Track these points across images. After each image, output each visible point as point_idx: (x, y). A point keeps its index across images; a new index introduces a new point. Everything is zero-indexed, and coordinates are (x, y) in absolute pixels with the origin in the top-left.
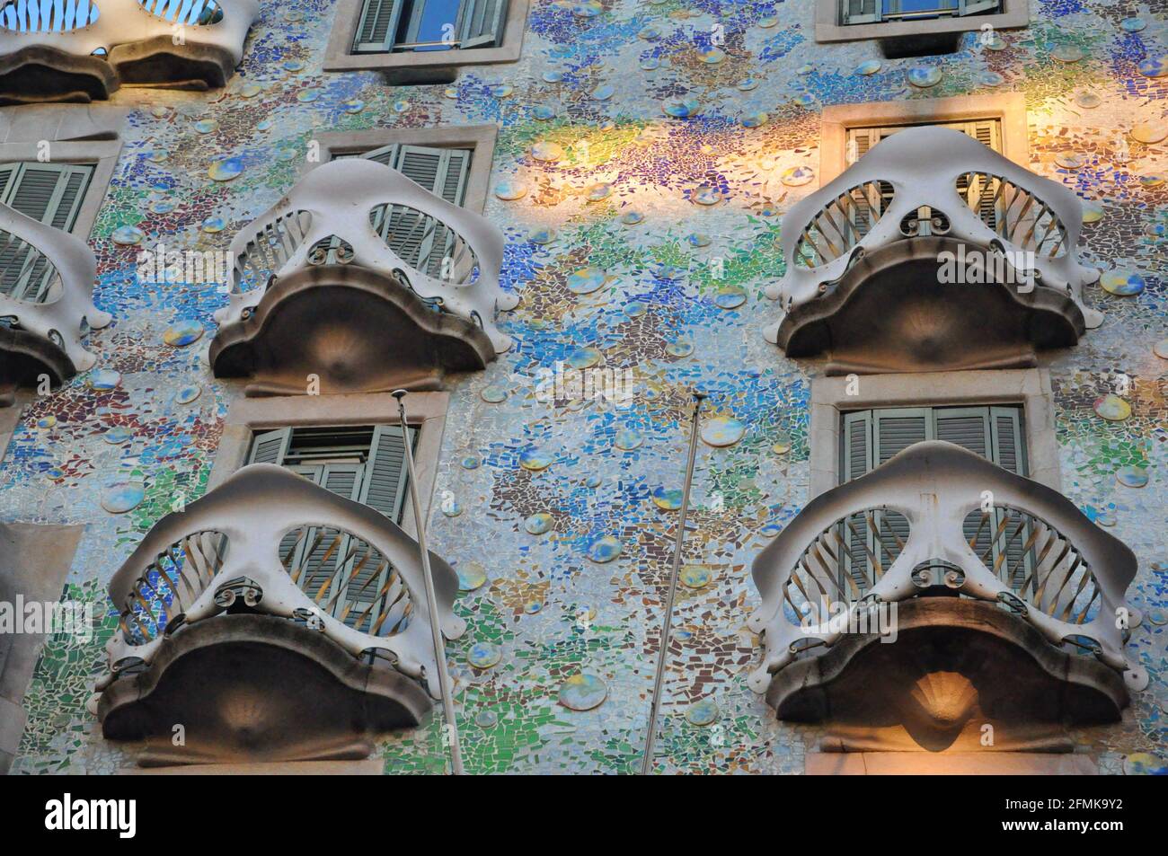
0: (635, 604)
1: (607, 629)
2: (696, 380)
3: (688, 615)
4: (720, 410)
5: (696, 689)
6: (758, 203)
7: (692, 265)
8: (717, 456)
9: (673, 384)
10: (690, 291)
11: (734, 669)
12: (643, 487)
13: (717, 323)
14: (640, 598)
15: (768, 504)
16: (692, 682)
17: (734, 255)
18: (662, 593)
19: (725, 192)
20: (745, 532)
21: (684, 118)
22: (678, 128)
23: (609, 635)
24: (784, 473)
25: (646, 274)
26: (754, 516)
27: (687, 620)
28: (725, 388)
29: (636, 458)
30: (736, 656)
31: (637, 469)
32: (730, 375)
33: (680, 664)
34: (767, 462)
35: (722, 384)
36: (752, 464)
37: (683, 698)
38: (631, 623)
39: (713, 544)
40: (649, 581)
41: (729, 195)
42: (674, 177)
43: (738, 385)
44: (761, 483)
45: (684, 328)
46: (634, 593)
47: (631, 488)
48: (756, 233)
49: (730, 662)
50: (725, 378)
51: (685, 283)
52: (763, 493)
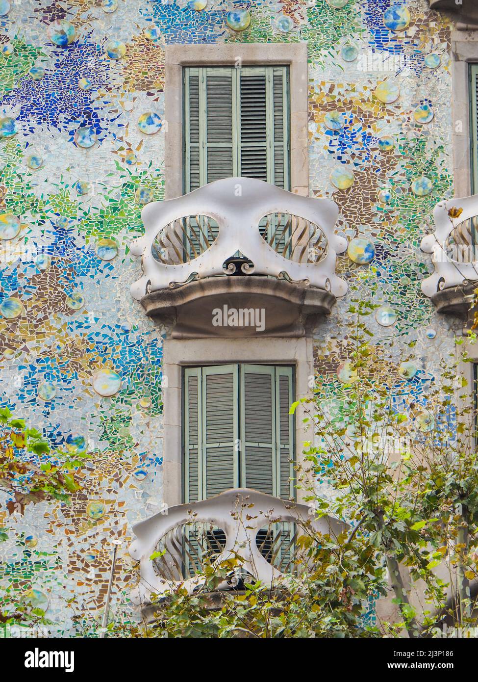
0: (60, 533)
1: (45, 554)
2: (87, 331)
3: (92, 541)
4: (104, 361)
5: (100, 599)
6: (121, 149)
7: (79, 214)
8: (105, 404)
9: (73, 336)
10: (79, 242)
11: (122, 584)
12: (59, 434)
13: (99, 276)
14: (63, 528)
15: (138, 451)
16: (97, 594)
17: (107, 204)
18: (77, 524)
19: (98, 133)
20: (125, 474)
21: (64, 45)
22: (61, 58)
23: (46, 558)
24: (148, 424)
25: (48, 226)
26: (130, 461)
27: (92, 545)
28: (107, 340)
29: (53, 408)
30: (123, 575)
31: (54, 419)
32: (110, 328)
33: (90, 580)
34: (137, 414)
35: (105, 336)
36: (127, 414)
37: (92, 605)
38: (59, 549)
39: (105, 481)
40: (67, 515)
41: (101, 136)
42: (62, 117)
43: (116, 339)
44: (133, 432)
45: (78, 280)
46: (59, 525)
47: (51, 435)
48: (123, 181)
49: (119, 579)
50: (106, 331)
51: (74, 234)
52: (134, 441)
